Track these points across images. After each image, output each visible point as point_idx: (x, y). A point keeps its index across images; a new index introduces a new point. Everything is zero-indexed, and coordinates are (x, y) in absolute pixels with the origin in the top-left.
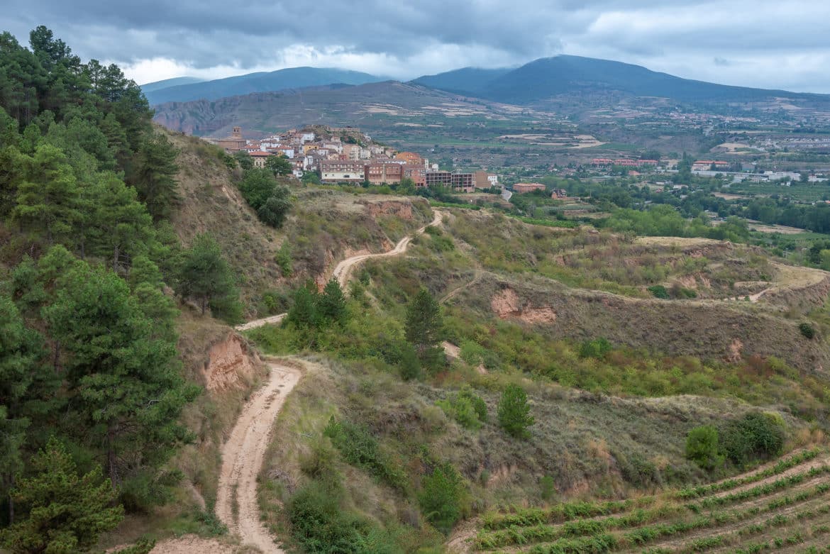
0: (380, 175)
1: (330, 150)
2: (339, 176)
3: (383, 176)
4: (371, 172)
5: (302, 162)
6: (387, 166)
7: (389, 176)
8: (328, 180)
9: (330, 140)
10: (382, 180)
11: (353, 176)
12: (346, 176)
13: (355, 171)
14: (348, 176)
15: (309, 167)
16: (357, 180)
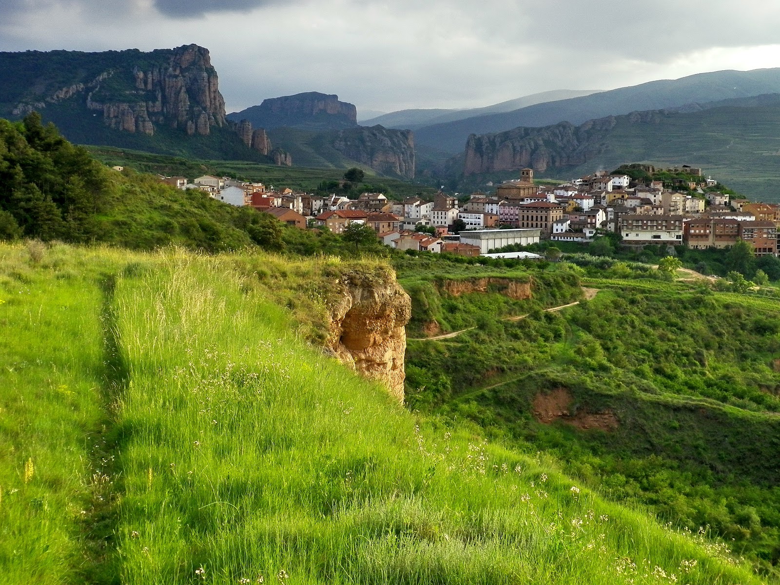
0: (706, 236)
1: (642, 200)
2: (646, 236)
3: (711, 237)
4: (692, 231)
5: (594, 217)
6: (717, 223)
7: (719, 237)
8: (630, 242)
9: (648, 185)
10: (709, 242)
11: (665, 237)
12: (655, 237)
13: (668, 229)
14: (659, 237)
15: (604, 224)
16: (672, 243)
